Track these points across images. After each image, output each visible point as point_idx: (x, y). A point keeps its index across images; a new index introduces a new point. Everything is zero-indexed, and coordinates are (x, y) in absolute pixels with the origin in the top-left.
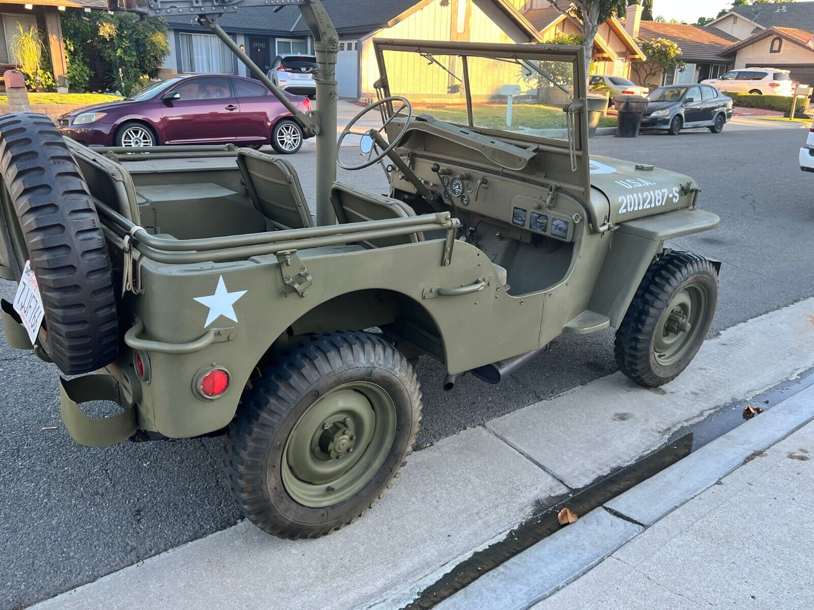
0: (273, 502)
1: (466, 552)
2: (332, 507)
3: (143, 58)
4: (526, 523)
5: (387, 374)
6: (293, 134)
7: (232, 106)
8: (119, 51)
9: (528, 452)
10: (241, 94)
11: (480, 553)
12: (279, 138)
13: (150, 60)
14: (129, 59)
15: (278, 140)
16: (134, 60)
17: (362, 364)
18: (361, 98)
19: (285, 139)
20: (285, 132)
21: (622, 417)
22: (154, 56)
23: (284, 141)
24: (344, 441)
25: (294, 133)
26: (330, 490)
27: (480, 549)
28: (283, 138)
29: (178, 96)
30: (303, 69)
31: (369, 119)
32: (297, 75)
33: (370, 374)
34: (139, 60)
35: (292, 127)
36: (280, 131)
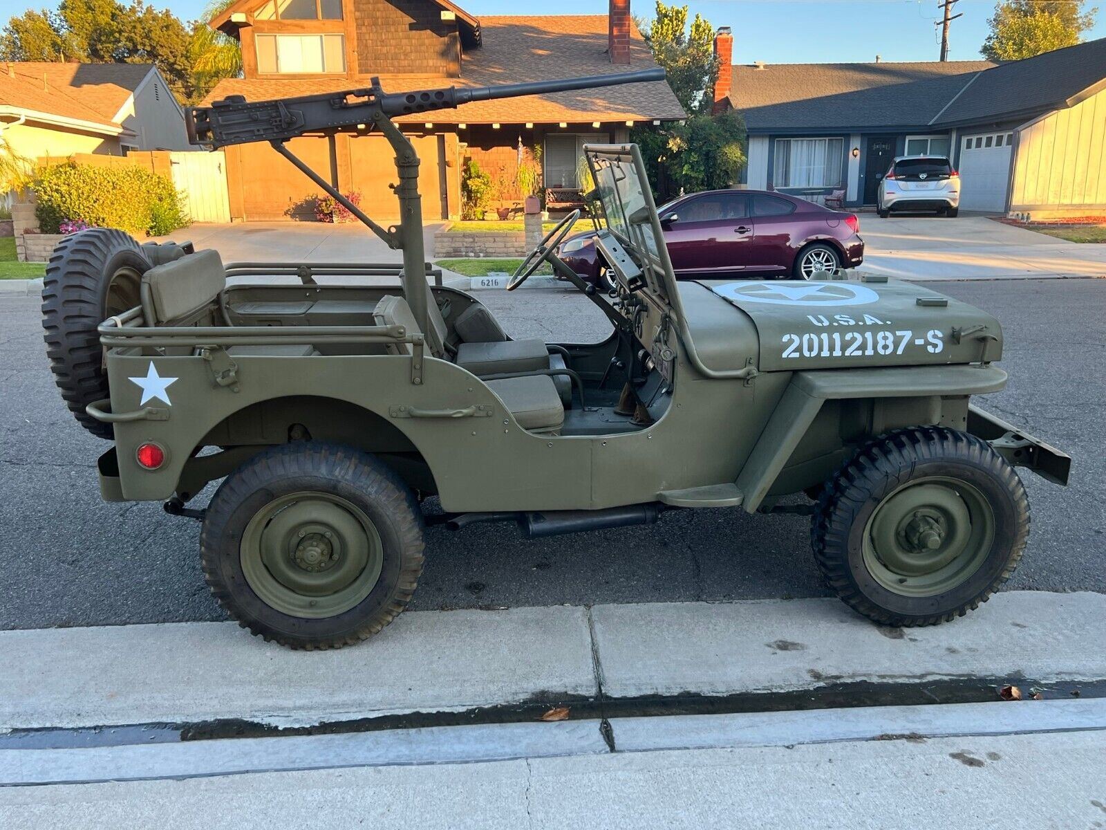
0: (231, 590)
1: (408, 708)
2: (307, 620)
3: (712, 173)
4: (503, 707)
5: (358, 493)
6: (825, 262)
7: (743, 228)
8: (686, 168)
9: (601, 645)
10: (758, 212)
11: (422, 714)
12: (805, 268)
13: (719, 175)
14: (696, 175)
15: (803, 270)
16: (701, 177)
17: (322, 474)
18: (1011, 213)
19: (813, 269)
20: (814, 259)
21: (784, 646)
22: (725, 170)
23: (812, 271)
24: (315, 553)
25: (827, 261)
26: (311, 605)
27: (424, 711)
28: (811, 267)
29: (675, 217)
30: (923, 176)
31: (1005, 243)
32: (912, 185)
33: (335, 487)
34: (707, 176)
35: (825, 253)
36: (808, 258)
